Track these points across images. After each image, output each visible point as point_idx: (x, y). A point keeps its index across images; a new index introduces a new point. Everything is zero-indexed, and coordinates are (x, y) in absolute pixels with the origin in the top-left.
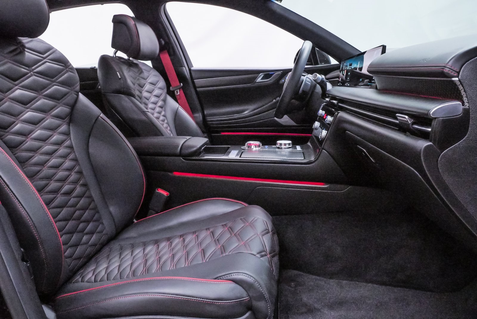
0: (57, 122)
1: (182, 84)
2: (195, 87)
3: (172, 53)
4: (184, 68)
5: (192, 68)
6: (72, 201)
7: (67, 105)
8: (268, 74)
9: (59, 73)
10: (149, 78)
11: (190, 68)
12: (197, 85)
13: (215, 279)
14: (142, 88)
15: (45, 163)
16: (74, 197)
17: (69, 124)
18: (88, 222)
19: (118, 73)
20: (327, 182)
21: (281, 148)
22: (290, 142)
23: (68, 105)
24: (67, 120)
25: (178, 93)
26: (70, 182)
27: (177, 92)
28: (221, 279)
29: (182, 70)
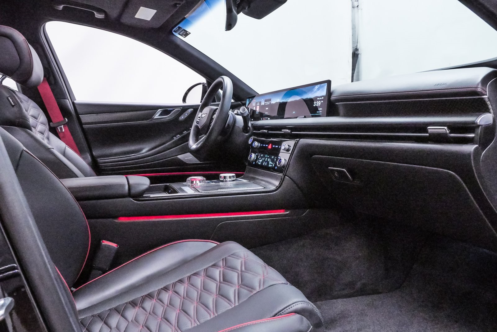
1: (66, 119)
2: (81, 124)
3: (53, 82)
4: (67, 100)
5: (75, 102)
8: (166, 110)
11: (73, 101)
12: (82, 122)
13: (274, 316)
20: (286, 209)
21: (226, 181)
22: (234, 175)
25: (63, 129)
27: (61, 128)
28: (280, 314)
29: (65, 102)
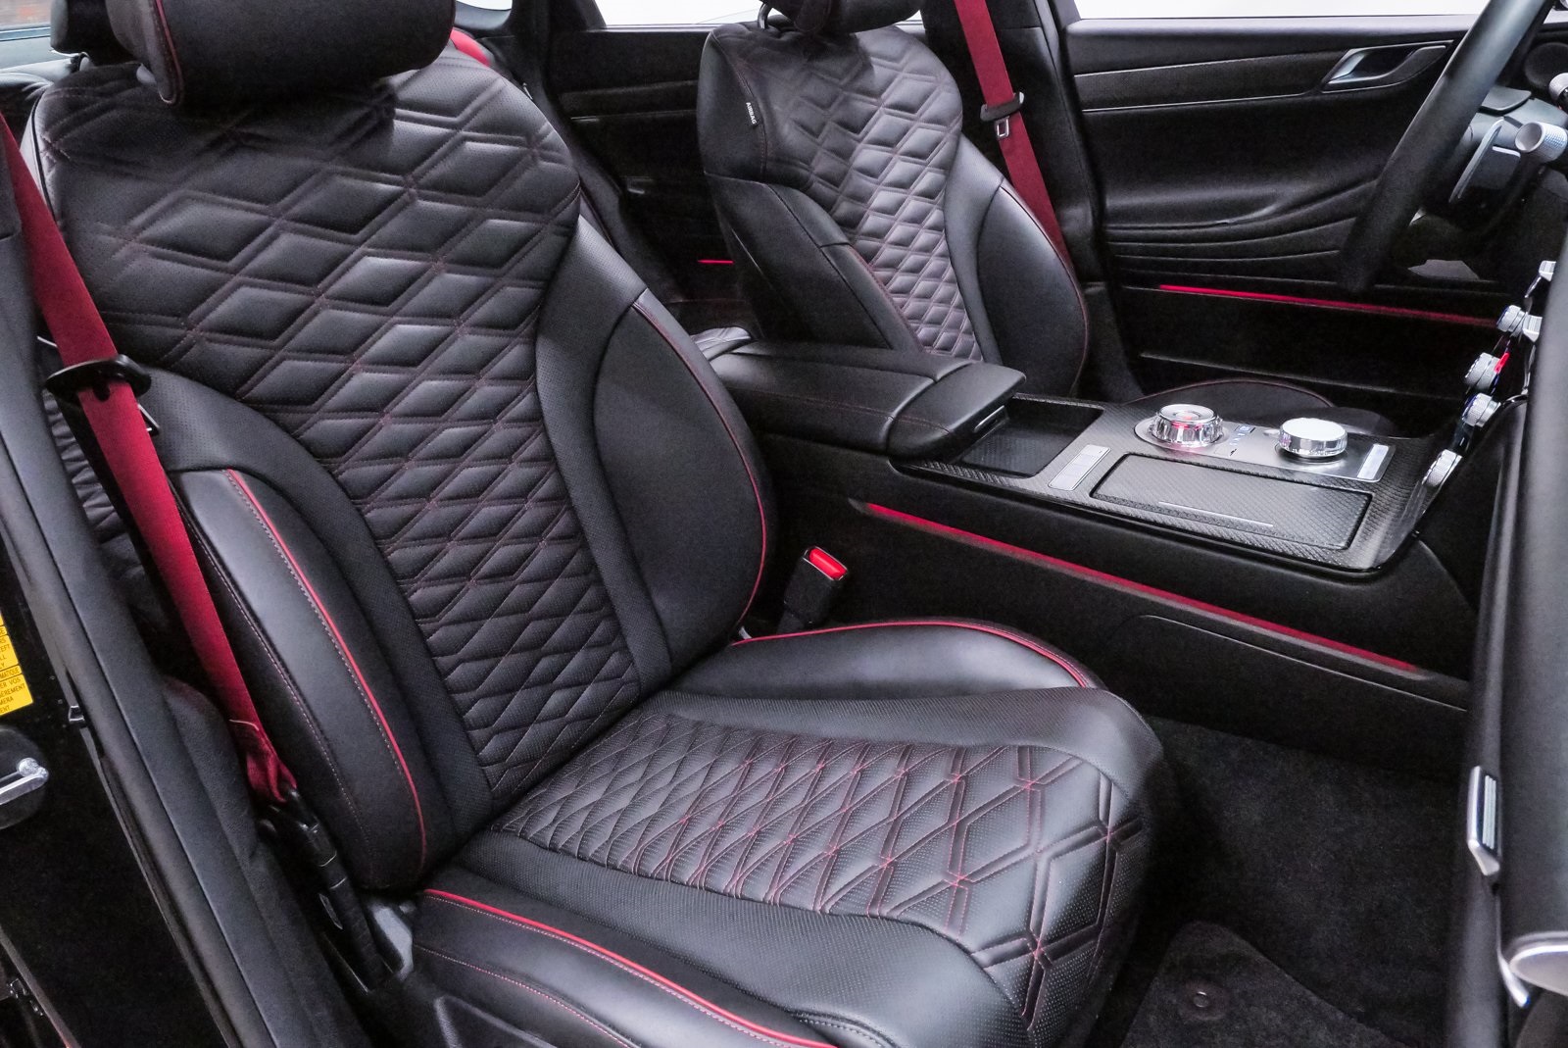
0: (485, 341)
1: (1022, 96)
2: (1077, 105)
4: (1038, 30)
6: (519, 592)
7: (527, 277)
8: (1384, 50)
9: (506, 168)
10: (896, 86)
11: (1063, 26)
12: (1083, 98)
14: (857, 131)
15: (434, 488)
16: (524, 582)
17: (532, 342)
18: (569, 650)
19: (749, 104)
22: (1341, 431)
23: (531, 278)
24: (525, 329)
25: (1005, 130)
26: (513, 537)
27: (1002, 126)
29: (1032, 38)
